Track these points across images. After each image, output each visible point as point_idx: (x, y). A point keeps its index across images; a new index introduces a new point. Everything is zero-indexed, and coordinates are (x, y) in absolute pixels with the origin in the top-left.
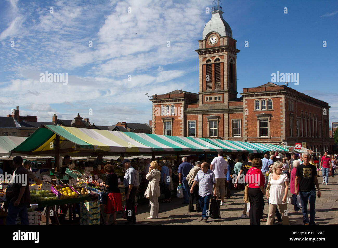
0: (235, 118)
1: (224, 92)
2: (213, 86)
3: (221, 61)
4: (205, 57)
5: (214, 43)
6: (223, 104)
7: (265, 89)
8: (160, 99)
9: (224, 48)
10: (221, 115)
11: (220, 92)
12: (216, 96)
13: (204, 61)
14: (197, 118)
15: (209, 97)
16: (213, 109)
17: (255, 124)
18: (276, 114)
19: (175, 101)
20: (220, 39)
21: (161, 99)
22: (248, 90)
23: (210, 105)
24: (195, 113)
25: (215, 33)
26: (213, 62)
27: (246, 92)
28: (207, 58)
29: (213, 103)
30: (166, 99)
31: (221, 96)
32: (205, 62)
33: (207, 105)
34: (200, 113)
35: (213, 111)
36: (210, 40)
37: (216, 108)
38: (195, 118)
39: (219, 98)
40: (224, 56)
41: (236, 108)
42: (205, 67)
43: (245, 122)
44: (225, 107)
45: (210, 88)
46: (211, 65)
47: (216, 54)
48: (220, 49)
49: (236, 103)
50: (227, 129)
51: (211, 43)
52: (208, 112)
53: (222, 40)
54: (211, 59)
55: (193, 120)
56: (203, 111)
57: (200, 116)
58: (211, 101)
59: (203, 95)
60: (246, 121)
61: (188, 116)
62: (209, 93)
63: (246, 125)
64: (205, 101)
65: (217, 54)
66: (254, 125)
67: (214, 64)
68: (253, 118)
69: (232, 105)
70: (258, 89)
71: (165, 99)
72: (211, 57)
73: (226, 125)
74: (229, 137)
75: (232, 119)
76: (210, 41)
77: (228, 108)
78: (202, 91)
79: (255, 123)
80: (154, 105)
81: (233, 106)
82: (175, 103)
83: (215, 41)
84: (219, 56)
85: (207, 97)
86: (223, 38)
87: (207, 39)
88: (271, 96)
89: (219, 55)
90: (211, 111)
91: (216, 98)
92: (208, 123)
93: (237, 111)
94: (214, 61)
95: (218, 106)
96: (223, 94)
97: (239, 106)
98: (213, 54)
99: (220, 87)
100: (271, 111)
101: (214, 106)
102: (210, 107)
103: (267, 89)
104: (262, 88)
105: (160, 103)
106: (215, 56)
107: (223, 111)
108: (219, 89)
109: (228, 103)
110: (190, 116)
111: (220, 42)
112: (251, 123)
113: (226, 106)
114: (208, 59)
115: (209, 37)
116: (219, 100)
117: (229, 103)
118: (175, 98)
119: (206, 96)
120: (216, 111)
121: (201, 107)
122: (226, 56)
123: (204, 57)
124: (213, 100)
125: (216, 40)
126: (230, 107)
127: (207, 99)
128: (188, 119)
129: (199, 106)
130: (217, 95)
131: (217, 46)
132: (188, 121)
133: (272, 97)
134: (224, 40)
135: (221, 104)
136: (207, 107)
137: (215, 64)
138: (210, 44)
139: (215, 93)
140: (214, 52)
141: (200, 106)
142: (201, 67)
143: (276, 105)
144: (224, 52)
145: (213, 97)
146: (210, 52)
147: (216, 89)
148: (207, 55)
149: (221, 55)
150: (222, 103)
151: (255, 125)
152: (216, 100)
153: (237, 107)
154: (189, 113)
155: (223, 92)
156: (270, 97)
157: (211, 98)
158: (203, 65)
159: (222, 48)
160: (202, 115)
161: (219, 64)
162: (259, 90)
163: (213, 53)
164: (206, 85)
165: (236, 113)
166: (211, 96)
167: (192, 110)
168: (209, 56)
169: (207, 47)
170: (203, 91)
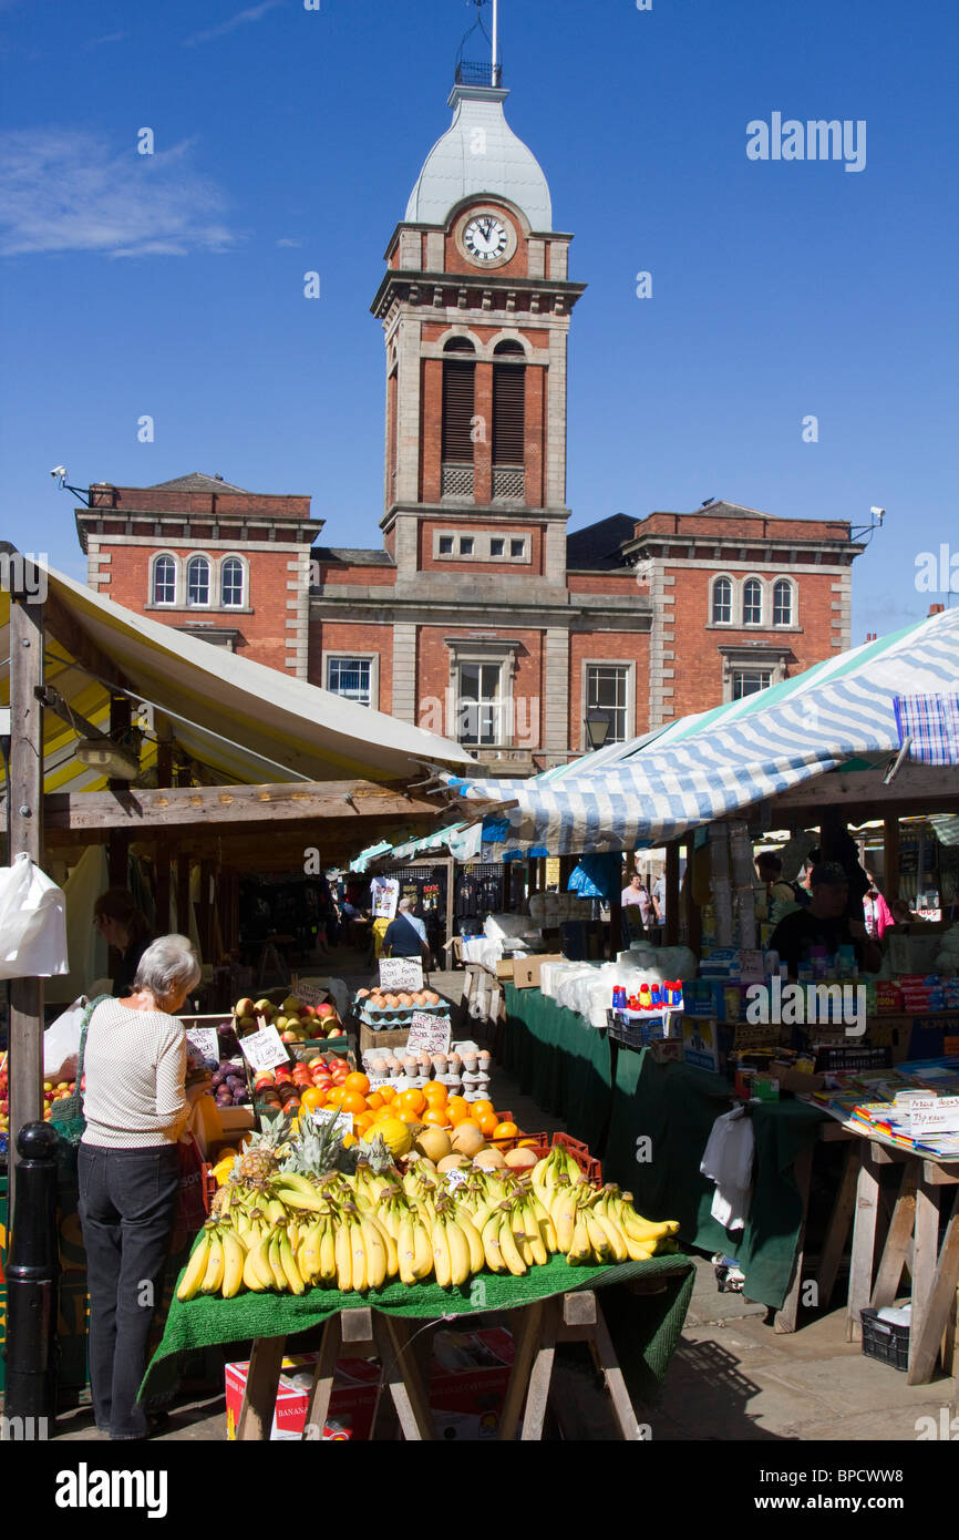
0: (602, 657)
1: (546, 520)
2: (484, 482)
3: (532, 355)
4: (441, 319)
5: (490, 256)
6: (538, 581)
7: (762, 527)
8: (153, 515)
9: (560, 295)
10: (529, 637)
11: (522, 518)
12: (498, 535)
13: (435, 341)
14: (386, 643)
15: (457, 535)
16: (486, 598)
17: (712, 691)
18: (809, 649)
19: (261, 535)
20: (532, 244)
21: (161, 516)
22: (680, 524)
23: (466, 579)
24: (375, 614)
25: (503, 207)
26: (484, 352)
27: (671, 532)
28: (453, 326)
29: (480, 570)
30: (195, 517)
31: (526, 536)
32: (442, 347)
33: (444, 574)
34: (407, 617)
35: (489, 609)
36: (469, 233)
37: (500, 597)
38: (369, 643)
39: (517, 547)
40: (552, 334)
41: (609, 606)
42: (436, 373)
43: (665, 678)
44: (553, 595)
45: (464, 488)
46: (470, 366)
47: (506, 317)
48: (536, 293)
49: (606, 580)
50: (557, 707)
51: (477, 253)
52: (455, 615)
53: (539, 249)
54: (471, 335)
55: (359, 650)
56: (432, 607)
57: (404, 633)
58: (466, 557)
59: (420, 522)
60: (670, 673)
61: (325, 629)
62: (462, 512)
63: (669, 691)
64: (436, 554)
65: (511, 315)
66: (705, 694)
67: (489, 370)
68: (700, 661)
69: (586, 591)
70: (730, 526)
71: (188, 518)
72: (472, 326)
73: (556, 689)
74: (569, 749)
75: (585, 662)
76: (469, 242)
77: (567, 600)
78: (415, 498)
79: (713, 685)
80: (101, 545)
81: (595, 594)
82: (250, 545)
83: (500, 248)
84: (522, 330)
85: (447, 533)
86: (548, 243)
87: (452, 227)
88: (792, 565)
89: (523, 324)
90: (482, 609)
91: (496, 546)
92: (453, 675)
93: (612, 622)
94: (491, 351)
95: (510, 588)
96: (539, 529)
97: (626, 599)
98: (487, 313)
99: (518, 490)
100: (790, 636)
101: (491, 588)
102: (467, 590)
103: (768, 529)
104: (747, 522)
105: (144, 540)
106: (501, 327)
107: (545, 615)
108: (518, 502)
109: (568, 575)
110: (340, 629)
111: (526, 254)
112: (693, 684)
113: (556, 592)
114: (455, 331)
115: (465, 217)
116: (516, 559)
117: (571, 578)
118: (263, 520)
119: (443, 528)
120: (508, 610)
121: (409, 582)
122: (557, 338)
123: (433, 318)
124: (480, 550)
125: (502, 240)
126: (580, 599)
127: (446, 544)
128: (325, 642)
129: (399, 577)
130: (503, 531)
131: (511, 276)
132: (325, 654)
133: (797, 568)
134: (552, 254)
135: (529, 580)
136: (446, 586)
137: (499, 369)
138: (467, 258)
139: (498, 518)
140: (498, 301)
141: (406, 578)
142: (417, 370)
143: (812, 610)
144: (551, 316)
145: (482, 539)
146: (473, 300)
147: (499, 500)
148: (453, 312)
149: (537, 325)
150: (531, 572)
151: (712, 696)
152: (497, 558)
153: (613, 600)
154: (337, 613)
155: (540, 520)
156: (786, 567)
157: (466, 545)
158: (423, 361)
159: (548, 290)
160: (419, 628)
161: (521, 369)
162: (731, 529)
163: (492, 308)
164: (442, 472)
165: (608, 630)
166: (467, 533)
167: (355, 595)
168: (463, 320)
169: (454, 270)
170: (420, 499)
